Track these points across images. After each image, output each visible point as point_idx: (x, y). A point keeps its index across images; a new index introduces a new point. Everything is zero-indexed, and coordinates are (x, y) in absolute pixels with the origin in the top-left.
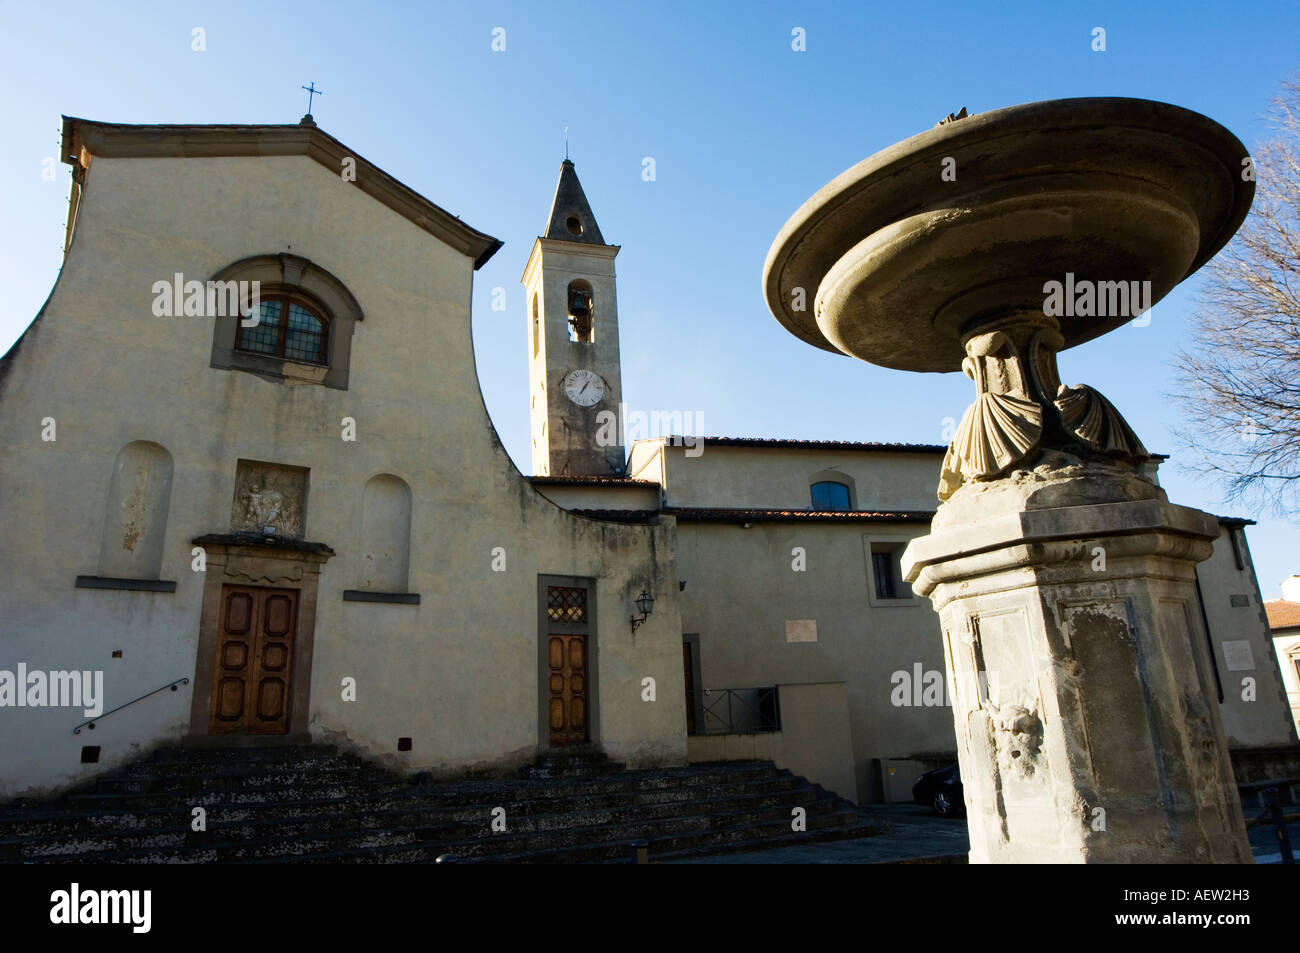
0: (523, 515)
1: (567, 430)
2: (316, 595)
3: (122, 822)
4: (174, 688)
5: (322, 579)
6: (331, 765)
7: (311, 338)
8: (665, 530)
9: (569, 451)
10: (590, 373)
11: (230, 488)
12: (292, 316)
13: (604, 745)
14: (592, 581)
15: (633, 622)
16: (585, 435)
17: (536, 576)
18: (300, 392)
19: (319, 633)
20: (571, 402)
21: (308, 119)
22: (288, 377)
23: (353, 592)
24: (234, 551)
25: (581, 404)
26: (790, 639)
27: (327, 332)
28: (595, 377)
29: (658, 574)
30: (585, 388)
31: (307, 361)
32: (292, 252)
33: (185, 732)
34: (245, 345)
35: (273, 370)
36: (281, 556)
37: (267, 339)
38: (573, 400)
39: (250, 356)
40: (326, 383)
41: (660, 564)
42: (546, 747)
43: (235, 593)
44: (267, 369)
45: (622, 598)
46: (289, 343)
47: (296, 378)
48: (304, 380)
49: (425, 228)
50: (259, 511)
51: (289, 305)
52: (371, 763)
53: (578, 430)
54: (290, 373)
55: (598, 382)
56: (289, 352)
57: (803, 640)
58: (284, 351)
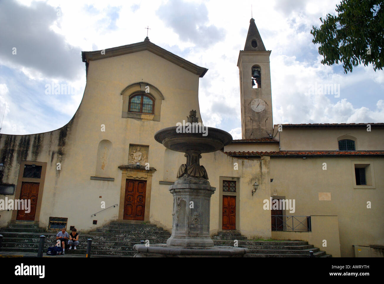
0: (215, 157)
1: (252, 121)
2: (151, 182)
3: (100, 239)
4: (114, 207)
5: (153, 177)
6: (154, 230)
7: (150, 106)
8: (266, 161)
9: (252, 129)
10: (260, 100)
11: (128, 152)
12: (144, 100)
13: (241, 231)
14: (238, 178)
15: (253, 192)
16: (258, 123)
17: (219, 177)
18: (146, 123)
19: (152, 193)
20: (253, 111)
21: (147, 39)
22: (143, 119)
23: (162, 181)
24: (129, 170)
25: (257, 111)
26: (320, 199)
27: (154, 104)
28: (262, 101)
29: (262, 176)
30: (258, 105)
31: (149, 113)
32: (143, 81)
33: (117, 218)
34: (131, 110)
35: (139, 117)
36: (141, 171)
37: (137, 108)
38: (254, 110)
39: (132, 113)
40: (153, 120)
41: (263, 173)
42: (221, 230)
43: (129, 181)
44: (137, 117)
45: (249, 184)
46: (143, 108)
47: (145, 119)
48: (147, 119)
49: (183, 67)
50: (135, 158)
51: (143, 97)
52: (167, 230)
53: (256, 121)
54: (143, 118)
55: (263, 103)
56: (143, 111)
57: (325, 200)
58: (142, 111)
